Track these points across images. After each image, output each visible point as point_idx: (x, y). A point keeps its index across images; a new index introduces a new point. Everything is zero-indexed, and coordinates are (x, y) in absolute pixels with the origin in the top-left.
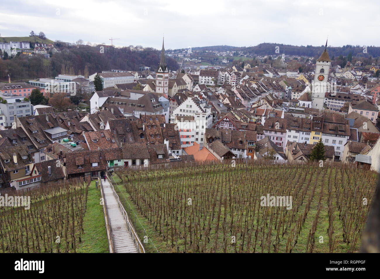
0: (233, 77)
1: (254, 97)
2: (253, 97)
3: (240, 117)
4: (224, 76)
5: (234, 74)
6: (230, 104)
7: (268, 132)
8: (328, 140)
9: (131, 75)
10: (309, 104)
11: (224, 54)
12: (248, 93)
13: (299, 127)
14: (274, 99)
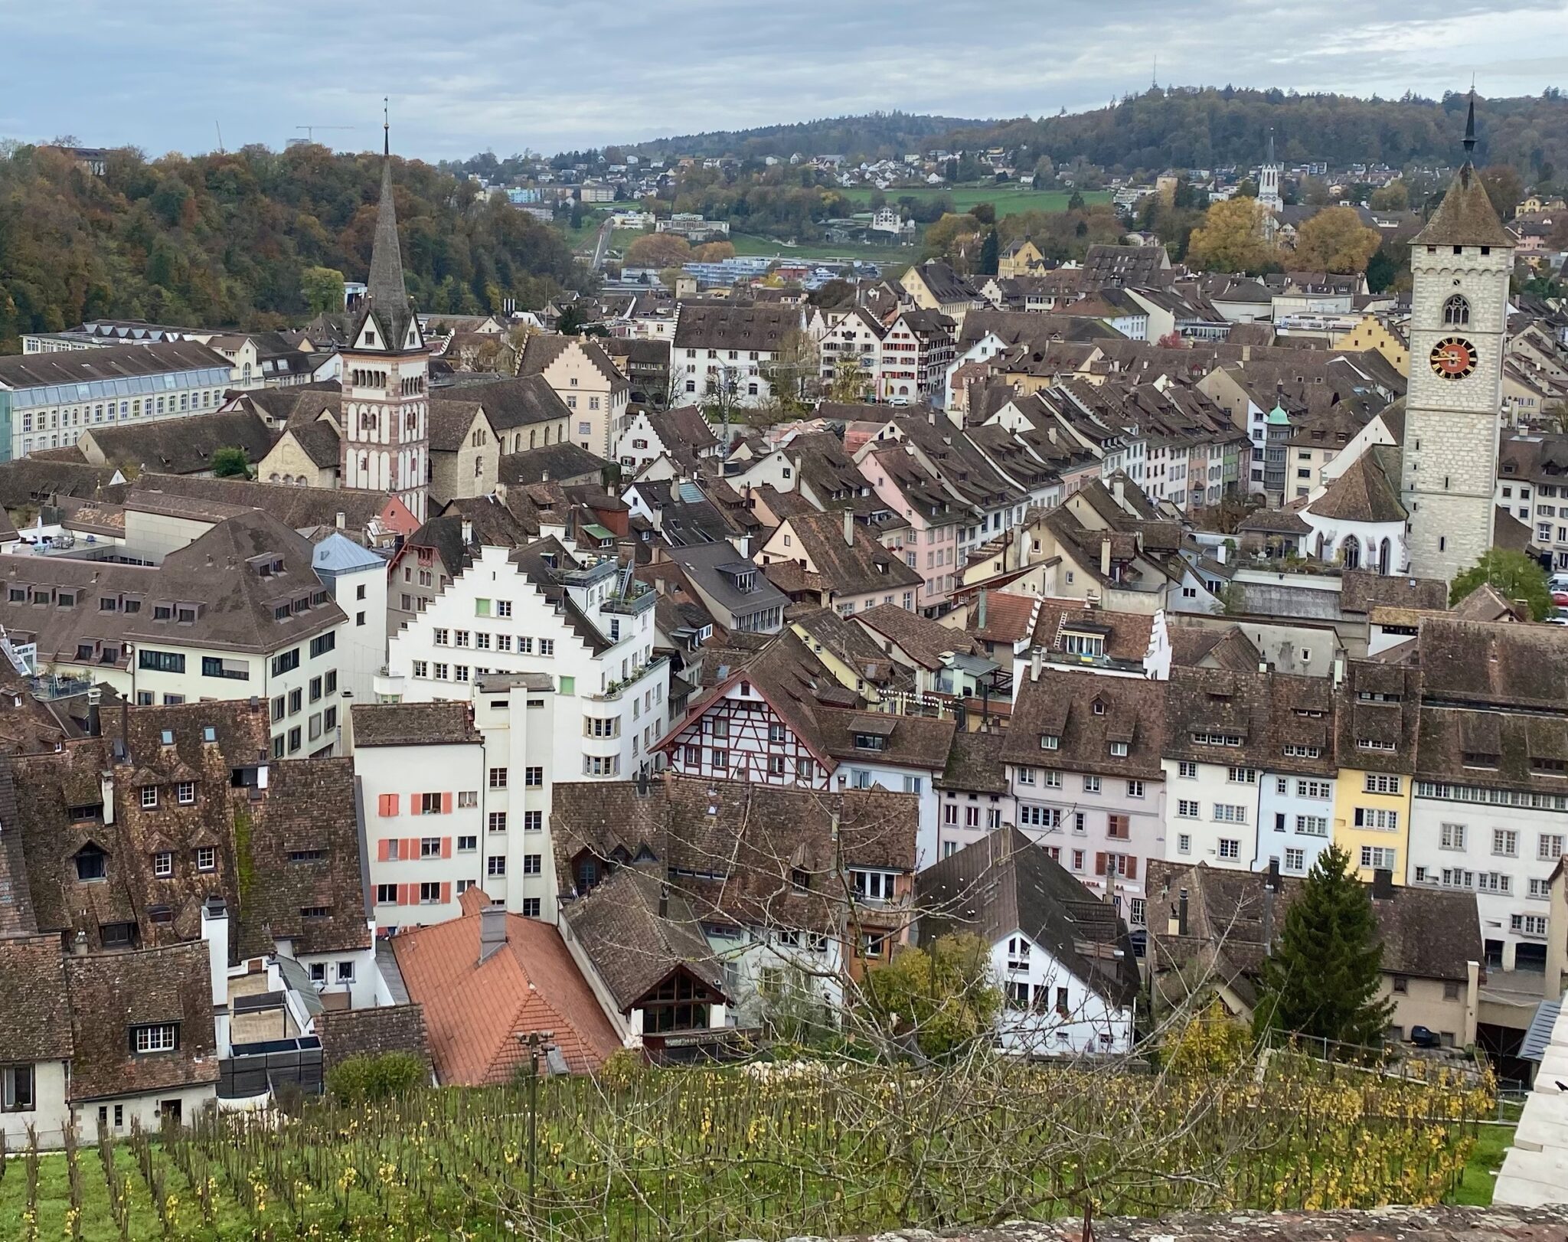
0: (895, 347)
1: (1002, 496)
2: (999, 499)
3: (857, 667)
4: (840, 340)
5: (905, 329)
6: (811, 567)
7: (1040, 777)
8: (1460, 829)
9: (207, 359)
10: (1386, 541)
11: (883, 173)
12: (963, 476)
13: (1247, 741)
14: (1119, 522)
